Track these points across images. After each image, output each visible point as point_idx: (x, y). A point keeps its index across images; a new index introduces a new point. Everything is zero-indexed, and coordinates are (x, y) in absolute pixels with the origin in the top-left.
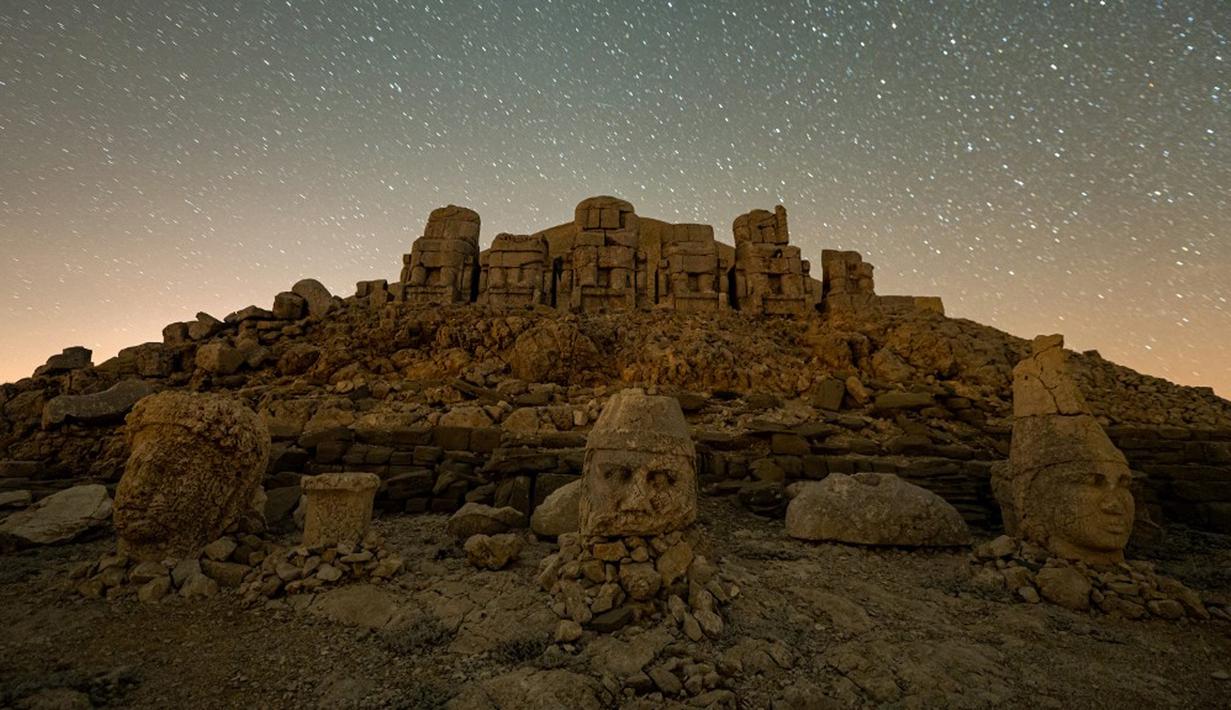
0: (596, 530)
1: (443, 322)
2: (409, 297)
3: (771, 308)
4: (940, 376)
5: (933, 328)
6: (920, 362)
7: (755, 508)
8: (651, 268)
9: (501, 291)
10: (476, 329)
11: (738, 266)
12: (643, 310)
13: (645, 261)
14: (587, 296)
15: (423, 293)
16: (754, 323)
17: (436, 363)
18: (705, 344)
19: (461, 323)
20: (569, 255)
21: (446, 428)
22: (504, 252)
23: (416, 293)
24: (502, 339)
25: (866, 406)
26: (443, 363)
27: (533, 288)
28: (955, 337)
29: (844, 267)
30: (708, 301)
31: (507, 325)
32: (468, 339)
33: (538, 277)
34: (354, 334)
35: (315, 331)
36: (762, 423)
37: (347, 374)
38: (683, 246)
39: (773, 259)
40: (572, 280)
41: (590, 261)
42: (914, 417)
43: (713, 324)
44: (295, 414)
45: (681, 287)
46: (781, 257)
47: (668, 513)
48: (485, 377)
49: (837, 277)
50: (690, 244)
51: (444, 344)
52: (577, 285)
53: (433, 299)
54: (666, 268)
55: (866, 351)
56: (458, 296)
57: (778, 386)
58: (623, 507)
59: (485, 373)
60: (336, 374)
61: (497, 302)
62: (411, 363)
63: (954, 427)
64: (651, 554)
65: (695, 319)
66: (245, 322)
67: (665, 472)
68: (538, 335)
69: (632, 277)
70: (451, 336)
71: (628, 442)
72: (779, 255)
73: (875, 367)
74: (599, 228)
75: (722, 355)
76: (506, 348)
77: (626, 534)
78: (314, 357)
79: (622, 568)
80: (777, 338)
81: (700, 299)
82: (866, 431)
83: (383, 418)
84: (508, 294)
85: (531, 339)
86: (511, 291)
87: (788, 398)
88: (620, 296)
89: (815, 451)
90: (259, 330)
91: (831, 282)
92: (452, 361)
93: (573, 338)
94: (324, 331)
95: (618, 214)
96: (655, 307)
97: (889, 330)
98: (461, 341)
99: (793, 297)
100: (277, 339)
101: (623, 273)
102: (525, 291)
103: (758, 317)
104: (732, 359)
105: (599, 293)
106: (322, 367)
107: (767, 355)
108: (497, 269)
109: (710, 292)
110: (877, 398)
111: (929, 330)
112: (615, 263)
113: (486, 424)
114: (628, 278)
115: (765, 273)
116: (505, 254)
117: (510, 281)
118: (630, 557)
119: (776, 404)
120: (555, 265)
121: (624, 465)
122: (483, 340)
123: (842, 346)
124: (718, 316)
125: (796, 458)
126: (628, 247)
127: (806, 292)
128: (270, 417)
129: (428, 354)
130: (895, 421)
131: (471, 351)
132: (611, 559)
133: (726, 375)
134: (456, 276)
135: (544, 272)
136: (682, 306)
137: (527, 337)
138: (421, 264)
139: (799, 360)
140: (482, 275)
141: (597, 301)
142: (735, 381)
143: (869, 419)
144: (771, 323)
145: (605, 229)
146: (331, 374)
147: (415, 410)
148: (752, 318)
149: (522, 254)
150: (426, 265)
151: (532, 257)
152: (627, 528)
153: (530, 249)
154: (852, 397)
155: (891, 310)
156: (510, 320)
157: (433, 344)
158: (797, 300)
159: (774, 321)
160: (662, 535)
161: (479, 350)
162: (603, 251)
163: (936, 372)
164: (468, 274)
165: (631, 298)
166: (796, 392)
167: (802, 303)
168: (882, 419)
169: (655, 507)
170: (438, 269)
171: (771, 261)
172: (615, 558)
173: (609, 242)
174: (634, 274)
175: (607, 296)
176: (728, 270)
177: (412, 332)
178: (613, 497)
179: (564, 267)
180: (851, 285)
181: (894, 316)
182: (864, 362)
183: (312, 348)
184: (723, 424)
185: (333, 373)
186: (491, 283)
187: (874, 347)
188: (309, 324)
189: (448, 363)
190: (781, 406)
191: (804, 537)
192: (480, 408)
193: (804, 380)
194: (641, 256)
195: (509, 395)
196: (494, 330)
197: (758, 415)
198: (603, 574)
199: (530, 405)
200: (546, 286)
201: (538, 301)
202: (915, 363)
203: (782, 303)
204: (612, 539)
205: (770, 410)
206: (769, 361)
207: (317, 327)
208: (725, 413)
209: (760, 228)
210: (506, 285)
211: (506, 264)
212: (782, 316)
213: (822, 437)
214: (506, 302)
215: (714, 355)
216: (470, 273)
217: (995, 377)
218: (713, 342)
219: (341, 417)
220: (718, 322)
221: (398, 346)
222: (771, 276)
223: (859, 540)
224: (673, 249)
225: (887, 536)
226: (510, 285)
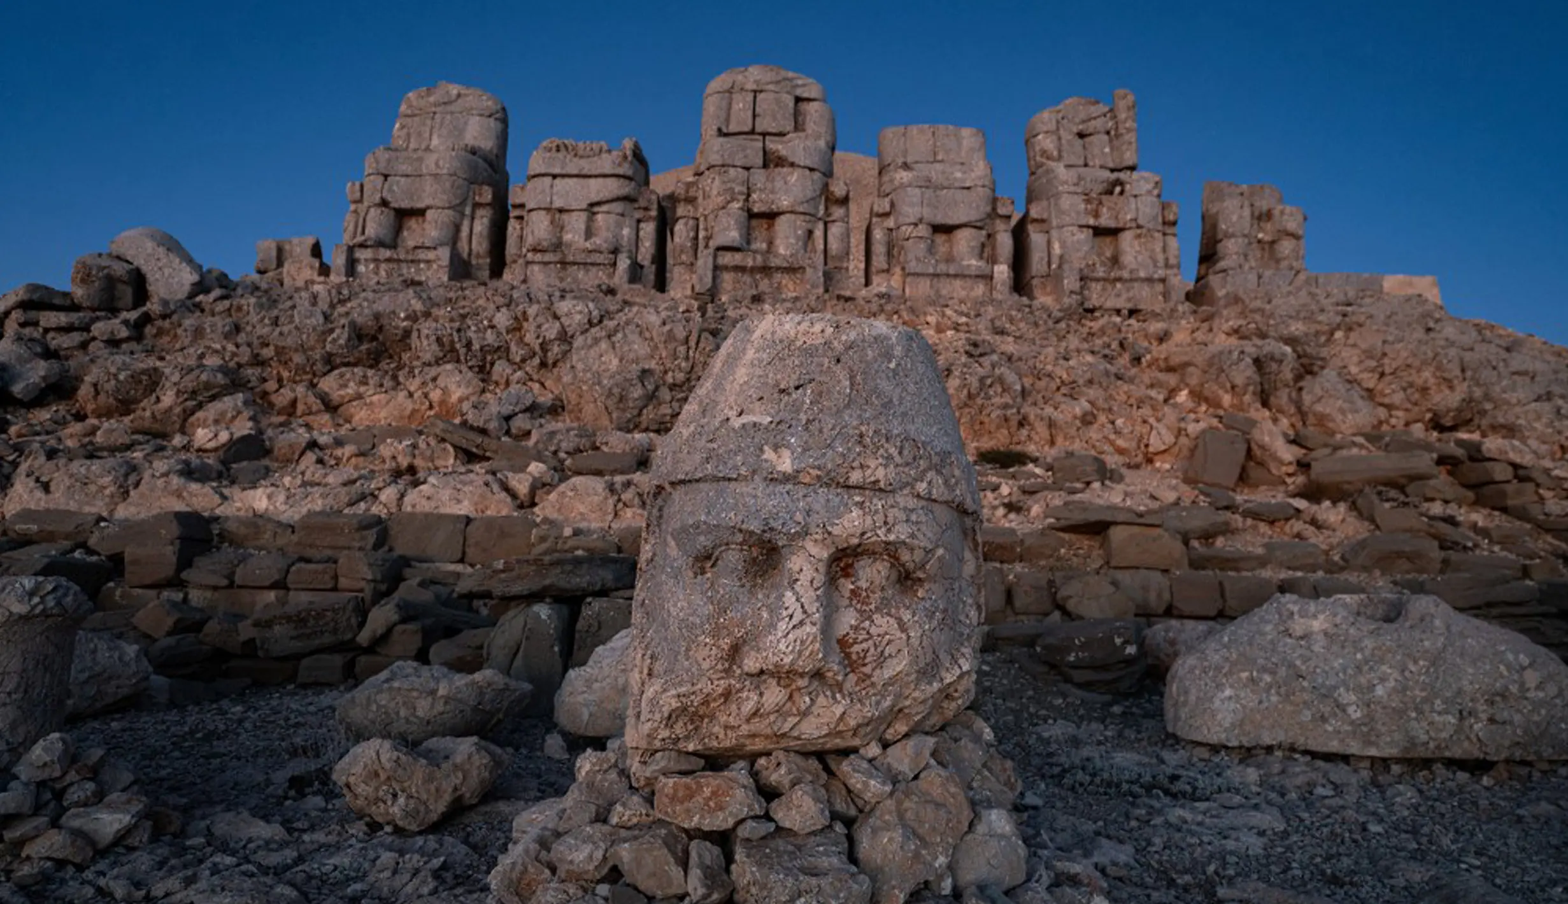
0: (665, 733)
1: (427, 315)
2: (361, 268)
3: (1096, 295)
4: (1436, 424)
5: (1429, 330)
6: (1398, 398)
7: (1079, 676)
8: (858, 215)
9: (548, 257)
10: (493, 327)
11: (1034, 214)
12: (839, 297)
13: (844, 201)
14: (726, 268)
15: (389, 260)
16: (1063, 325)
17: (411, 395)
18: (964, 359)
19: (463, 317)
20: (689, 185)
21: (412, 515)
22: (555, 177)
23: (376, 260)
24: (544, 347)
25: (1289, 480)
26: (426, 395)
27: (615, 251)
28: (1472, 349)
29: (1247, 212)
30: (969, 282)
31: (556, 317)
32: (476, 346)
33: (626, 231)
34: (242, 338)
35: (160, 333)
36: (1084, 507)
37: (223, 414)
38: (923, 170)
39: (1104, 198)
40: (696, 238)
41: (733, 200)
42: (1394, 500)
43: (982, 325)
44: (93, 488)
45: (915, 252)
46: (1122, 193)
47: (892, 681)
48: (508, 418)
49: (1233, 235)
50: (938, 166)
51: (428, 357)
52: (707, 246)
53: (410, 272)
54: (886, 215)
55: (1288, 375)
56: (461, 269)
57: (1112, 443)
58: (751, 663)
59: (507, 410)
60: (200, 414)
61: (540, 278)
62: (359, 397)
63: (1479, 517)
64: (840, 806)
65: (944, 315)
66: (14, 315)
67: (891, 551)
68: (620, 335)
69: (818, 233)
70: (439, 340)
71: (769, 454)
72: (1118, 189)
73: (1305, 409)
74: (752, 132)
75: (1001, 380)
76: (555, 364)
77: (759, 745)
78: (152, 382)
79: (739, 855)
80: (1107, 351)
81: (956, 276)
82: (1297, 526)
83: (281, 498)
84: (564, 264)
85: (604, 345)
86: (570, 258)
87: (1129, 466)
88: (791, 270)
89: (1197, 564)
90: (47, 331)
91: (1220, 246)
92: (445, 391)
93: (692, 343)
94: (179, 331)
95: (791, 104)
96: (864, 292)
97: (1339, 335)
98: (462, 351)
99: (1142, 274)
100: (84, 346)
101: (800, 222)
102: (598, 258)
103: (1068, 314)
104: (1018, 387)
105: (750, 263)
106: (168, 398)
107: (1090, 382)
108: (543, 213)
109: (974, 262)
110: (1313, 464)
111: (1420, 334)
112: (785, 203)
113: (500, 507)
114: (810, 233)
115: (1088, 227)
116: (558, 181)
117: (568, 237)
118: (767, 817)
119: (1106, 475)
120: (661, 210)
121: (754, 526)
122: (508, 349)
123: (1242, 365)
124: (990, 308)
125: (1157, 576)
126: (811, 170)
127: (1167, 266)
128: (39, 494)
129: (395, 378)
130: (1354, 507)
131: (483, 371)
132: (708, 825)
133: (1006, 420)
134: (457, 228)
135: (639, 221)
136: (921, 289)
137: (597, 341)
138: (384, 203)
139: (1153, 393)
140: (513, 226)
141: (747, 278)
142: (1024, 432)
143: (1301, 504)
144: (1096, 325)
145: (764, 135)
146: (188, 414)
147: (354, 482)
148: (1060, 314)
149: (592, 181)
150: (394, 205)
151: (613, 187)
152: (758, 725)
153: (607, 171)
154: (1261, 464)
155: (1342, 298)
156: (563, 307)
157: (406, 357)
158: (1149, 280)
159: (1102, 322)
160: (874, 750)
161: (500, 369)
162: (759, 177)
163: (1428, 416)
164: (482, 224)
165: (815, 275)
166: (1146, 454)
167: (1159, 287)
168: (1327, 503)
169: (851, 664)
170: (420, 213)
171: (1100, 203)
172: (721, 821)
173: (771, 161)
174: (821, 225)
175: (766, 270)
176: (1014, 221)
177: (358, 334)
178: (716, 634)
179: (681, 210)
180: (1258, 254)
181: (1349, 309)
182: (1282, 398)
183: (152, 362)
184: (1001, 511)
185: (193, 413)
186: (530, 240)
187: (1307, 369)
188: (146, 319)
189: (436, 395)
190: (1121, 479)
191: (1214, 739)
192: (490, 478)
193: (1164, 431)
194: (838, 190)
195: (555, 453)
196: (529, 327)
197: (1073, 492)
198: (676, 872)
199: (599, 473)
200: (642, 250)
201: (625, 278)
202: (1386, 401)
203: (1119, 285)
204: (715, 762)
205: (1096, 485)
206: (1092, 392)
207: (167, 324)
208: (1005, 490)
209: (1081, 135)
210: (558, 246)
211: (558, 204)
212: (1118, 312)
213: (1207, 536)
214: (562, 280)
215: (982, 380)
216: (486, 221)
217: (1550, 424)
218: (981, 355)
219: (190, 494)
220: (992, 321)
221: (330, 363)
222: (1099, 232)
223: (1354, 748)
224: (904, 176)
225: (1424, 738)
226: (569, 245)
